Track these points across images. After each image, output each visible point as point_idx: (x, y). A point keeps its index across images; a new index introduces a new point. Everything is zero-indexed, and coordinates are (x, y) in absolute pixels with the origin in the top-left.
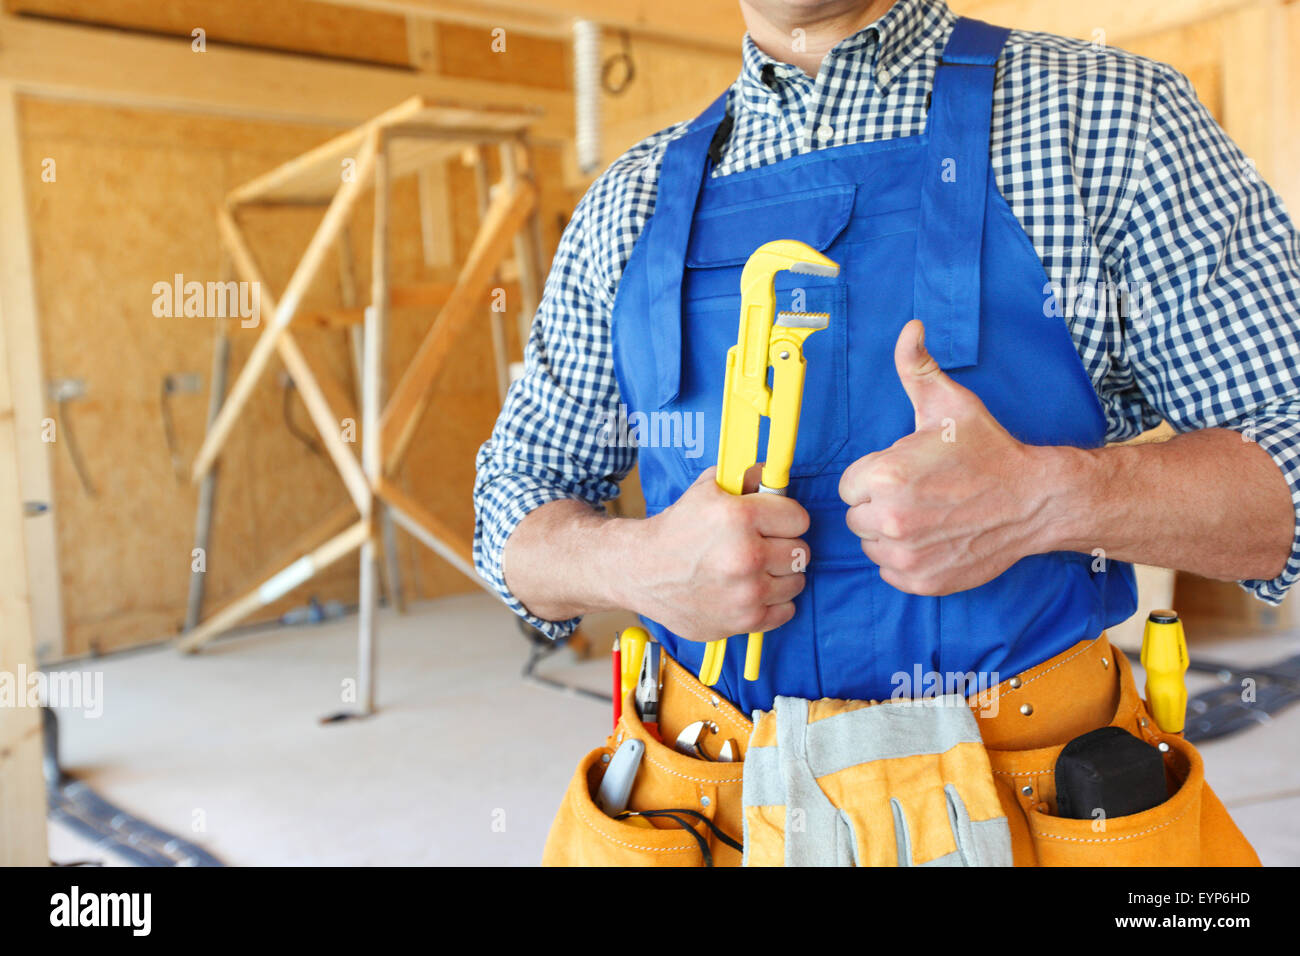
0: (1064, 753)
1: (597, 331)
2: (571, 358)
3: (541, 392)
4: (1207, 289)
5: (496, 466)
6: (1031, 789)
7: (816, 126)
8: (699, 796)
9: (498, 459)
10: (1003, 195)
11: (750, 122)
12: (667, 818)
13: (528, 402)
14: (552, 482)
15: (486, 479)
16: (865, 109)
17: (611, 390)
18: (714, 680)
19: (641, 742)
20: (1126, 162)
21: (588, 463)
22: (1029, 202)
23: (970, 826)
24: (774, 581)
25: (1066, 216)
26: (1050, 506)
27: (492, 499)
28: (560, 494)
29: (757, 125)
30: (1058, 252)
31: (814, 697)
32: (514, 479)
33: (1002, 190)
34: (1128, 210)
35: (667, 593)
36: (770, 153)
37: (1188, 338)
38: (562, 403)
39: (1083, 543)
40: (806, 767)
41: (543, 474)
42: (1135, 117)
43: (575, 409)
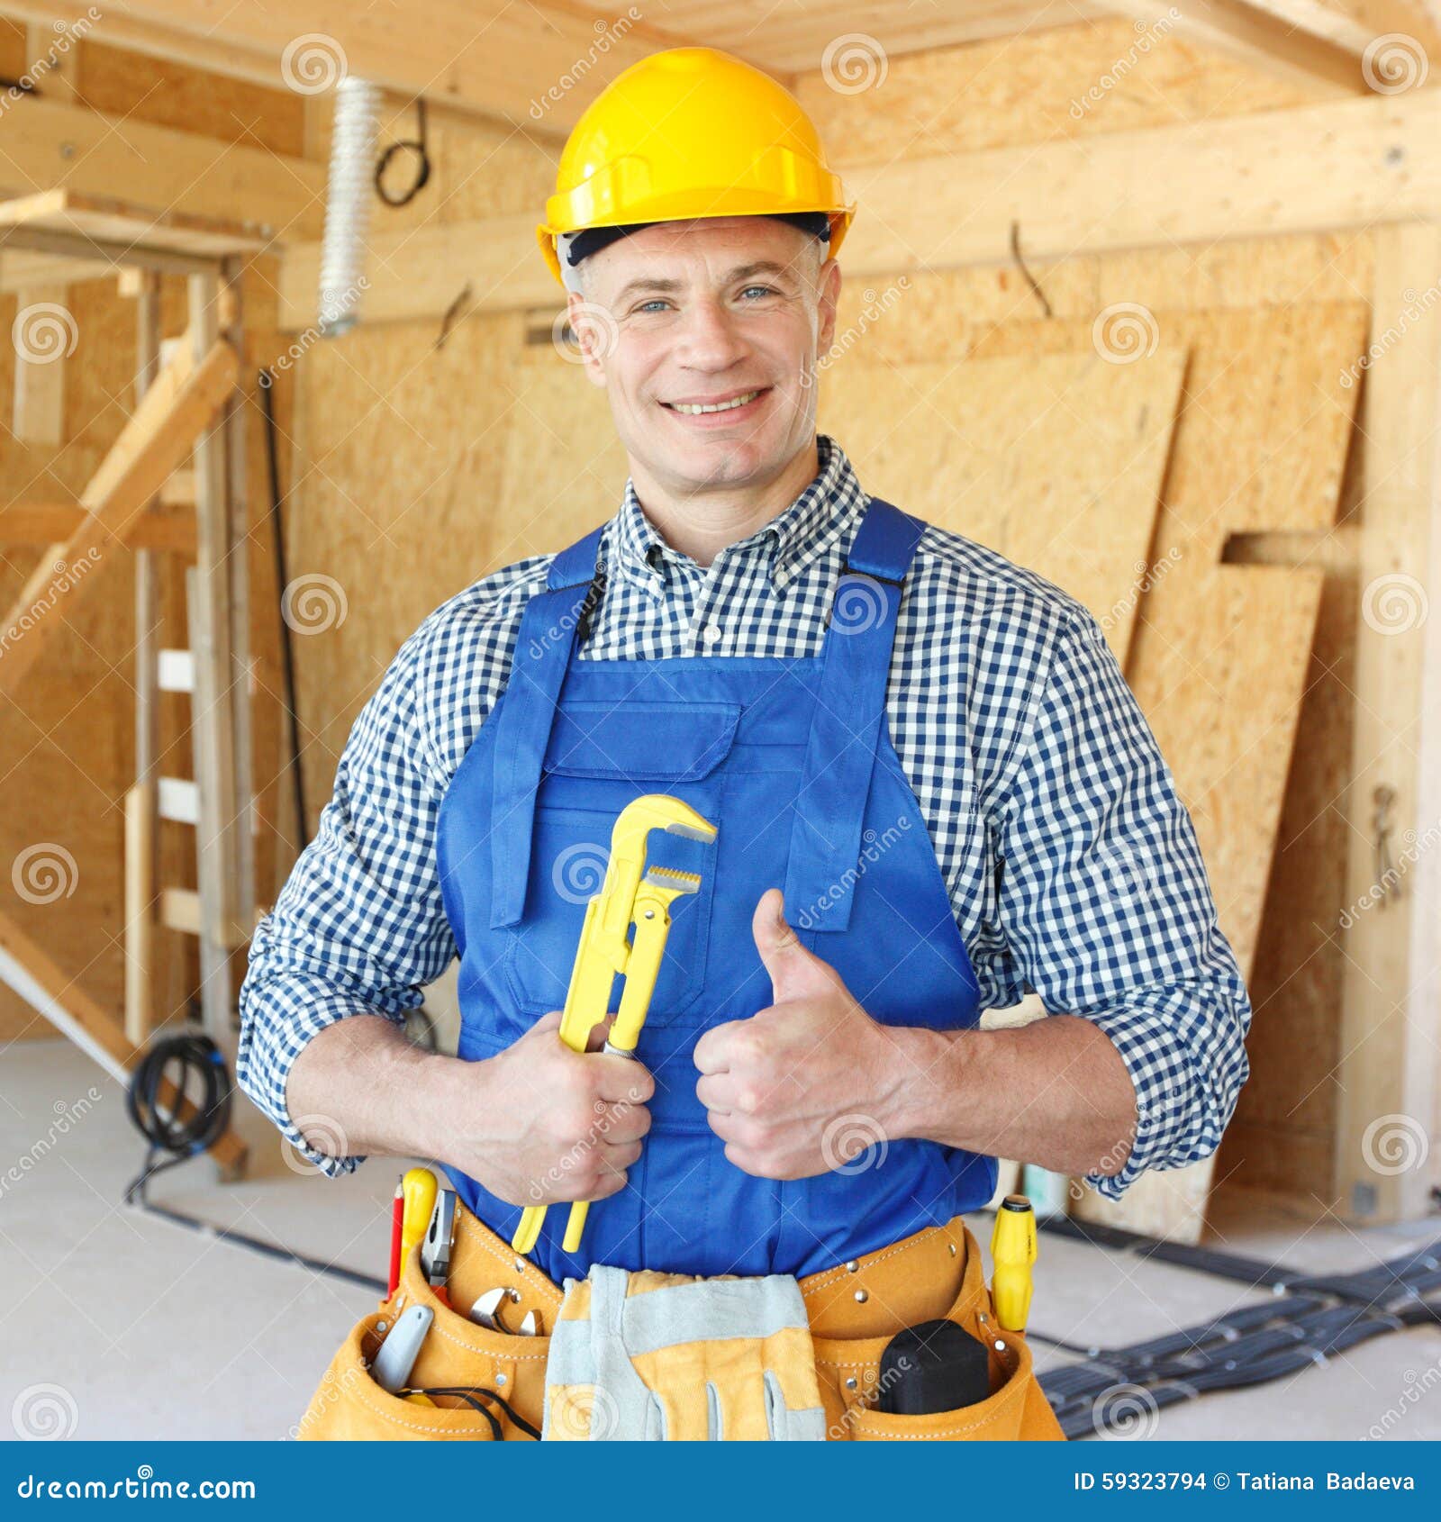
0: (892, 1345)
1: (423, 815)
2: (387, 839)
3: (345, 878)
4: (1081, 864)
5: (279, 960)
6: (855, 1382)
7: (703, 625)
8: (494, 1374)
9: (284, 952)
10: (894, 745)
11: (626, 594)
12: (454, 1397)
13: (327, 886)
14: (348, 989)
15: (265, 974)
16: (758, 613)
17: (432, 886)
18: (528, 1247)
19: (430, 1309)
20: (1017, 725)
21: (393, 967)
22: (919, 759)
23: (785, 1415)
24: (611, 1149)
25: (954, 780)
26: (904, 1090)
27: (273, 1001)
28: (358, 1004)
29: (634, 601)
30: (944, 816)
31: (635, 1266)
32: (303, 980)
33: (894, 739)
34: (1014, 773)
35: (492, 1151)
36: (648, 645)
37: (1058, 913)
38: (371, 896)
39: (935, 1131)
40: (621, 1345)
41: (339, 977)
42: (1031, 676)
43: (387, 905)
